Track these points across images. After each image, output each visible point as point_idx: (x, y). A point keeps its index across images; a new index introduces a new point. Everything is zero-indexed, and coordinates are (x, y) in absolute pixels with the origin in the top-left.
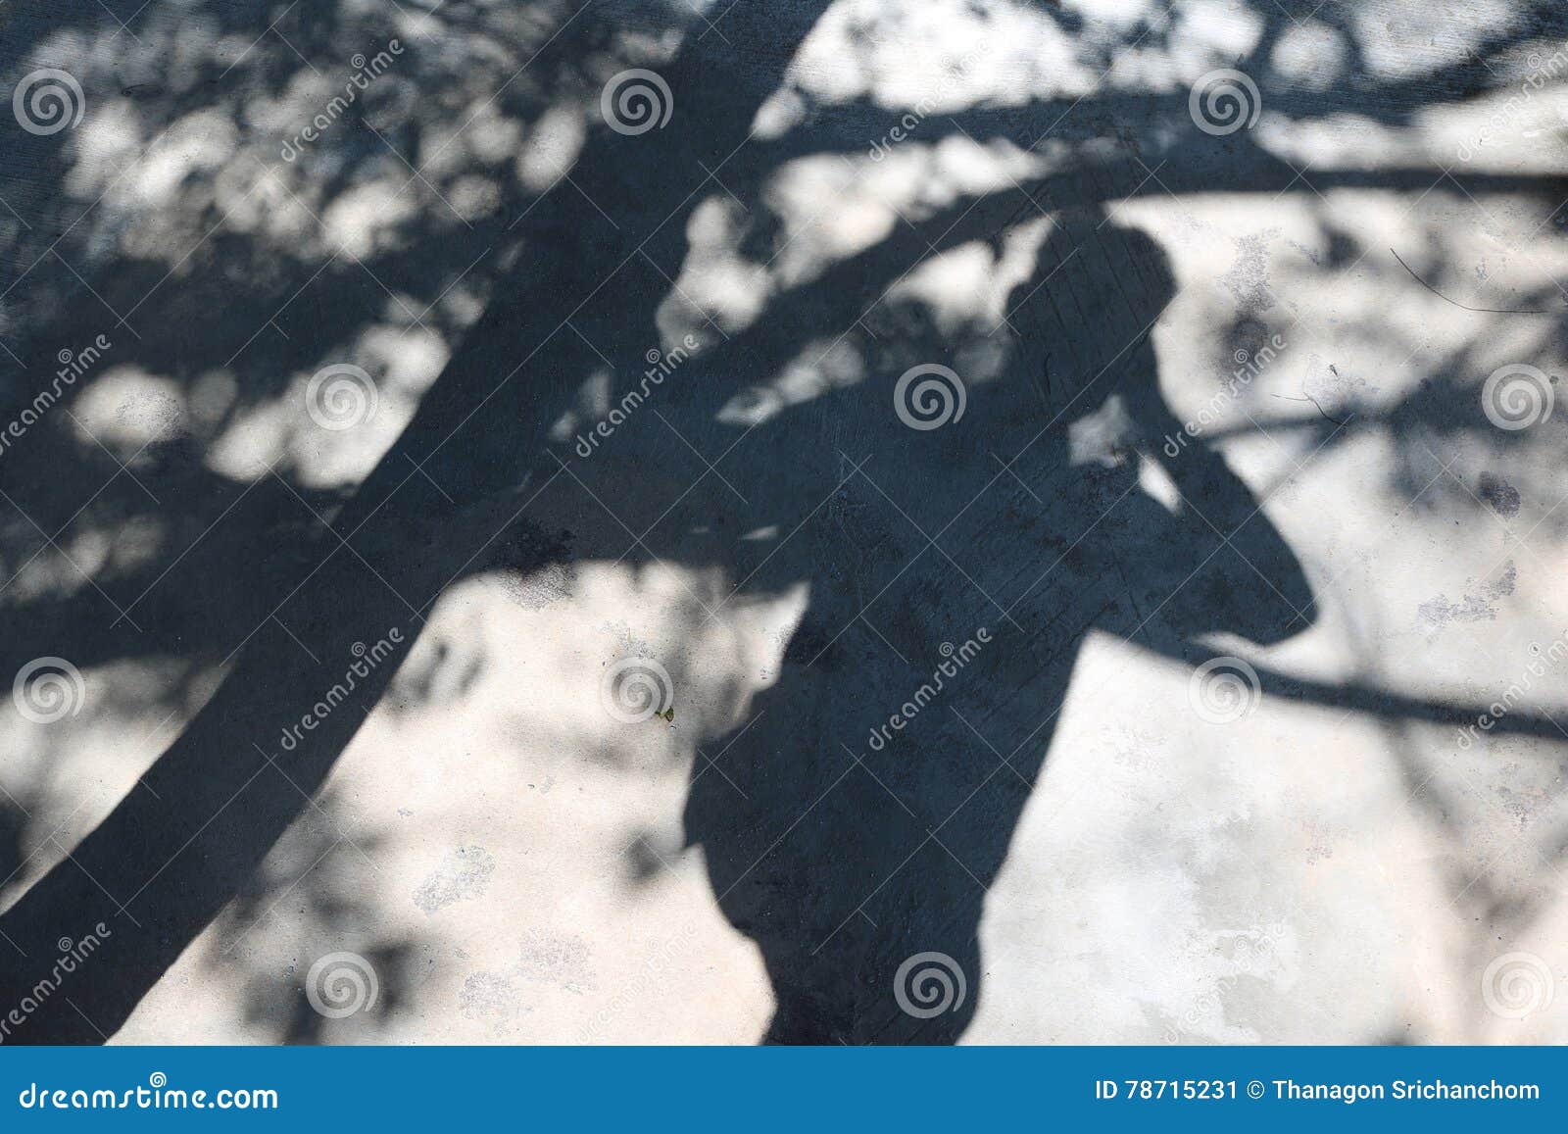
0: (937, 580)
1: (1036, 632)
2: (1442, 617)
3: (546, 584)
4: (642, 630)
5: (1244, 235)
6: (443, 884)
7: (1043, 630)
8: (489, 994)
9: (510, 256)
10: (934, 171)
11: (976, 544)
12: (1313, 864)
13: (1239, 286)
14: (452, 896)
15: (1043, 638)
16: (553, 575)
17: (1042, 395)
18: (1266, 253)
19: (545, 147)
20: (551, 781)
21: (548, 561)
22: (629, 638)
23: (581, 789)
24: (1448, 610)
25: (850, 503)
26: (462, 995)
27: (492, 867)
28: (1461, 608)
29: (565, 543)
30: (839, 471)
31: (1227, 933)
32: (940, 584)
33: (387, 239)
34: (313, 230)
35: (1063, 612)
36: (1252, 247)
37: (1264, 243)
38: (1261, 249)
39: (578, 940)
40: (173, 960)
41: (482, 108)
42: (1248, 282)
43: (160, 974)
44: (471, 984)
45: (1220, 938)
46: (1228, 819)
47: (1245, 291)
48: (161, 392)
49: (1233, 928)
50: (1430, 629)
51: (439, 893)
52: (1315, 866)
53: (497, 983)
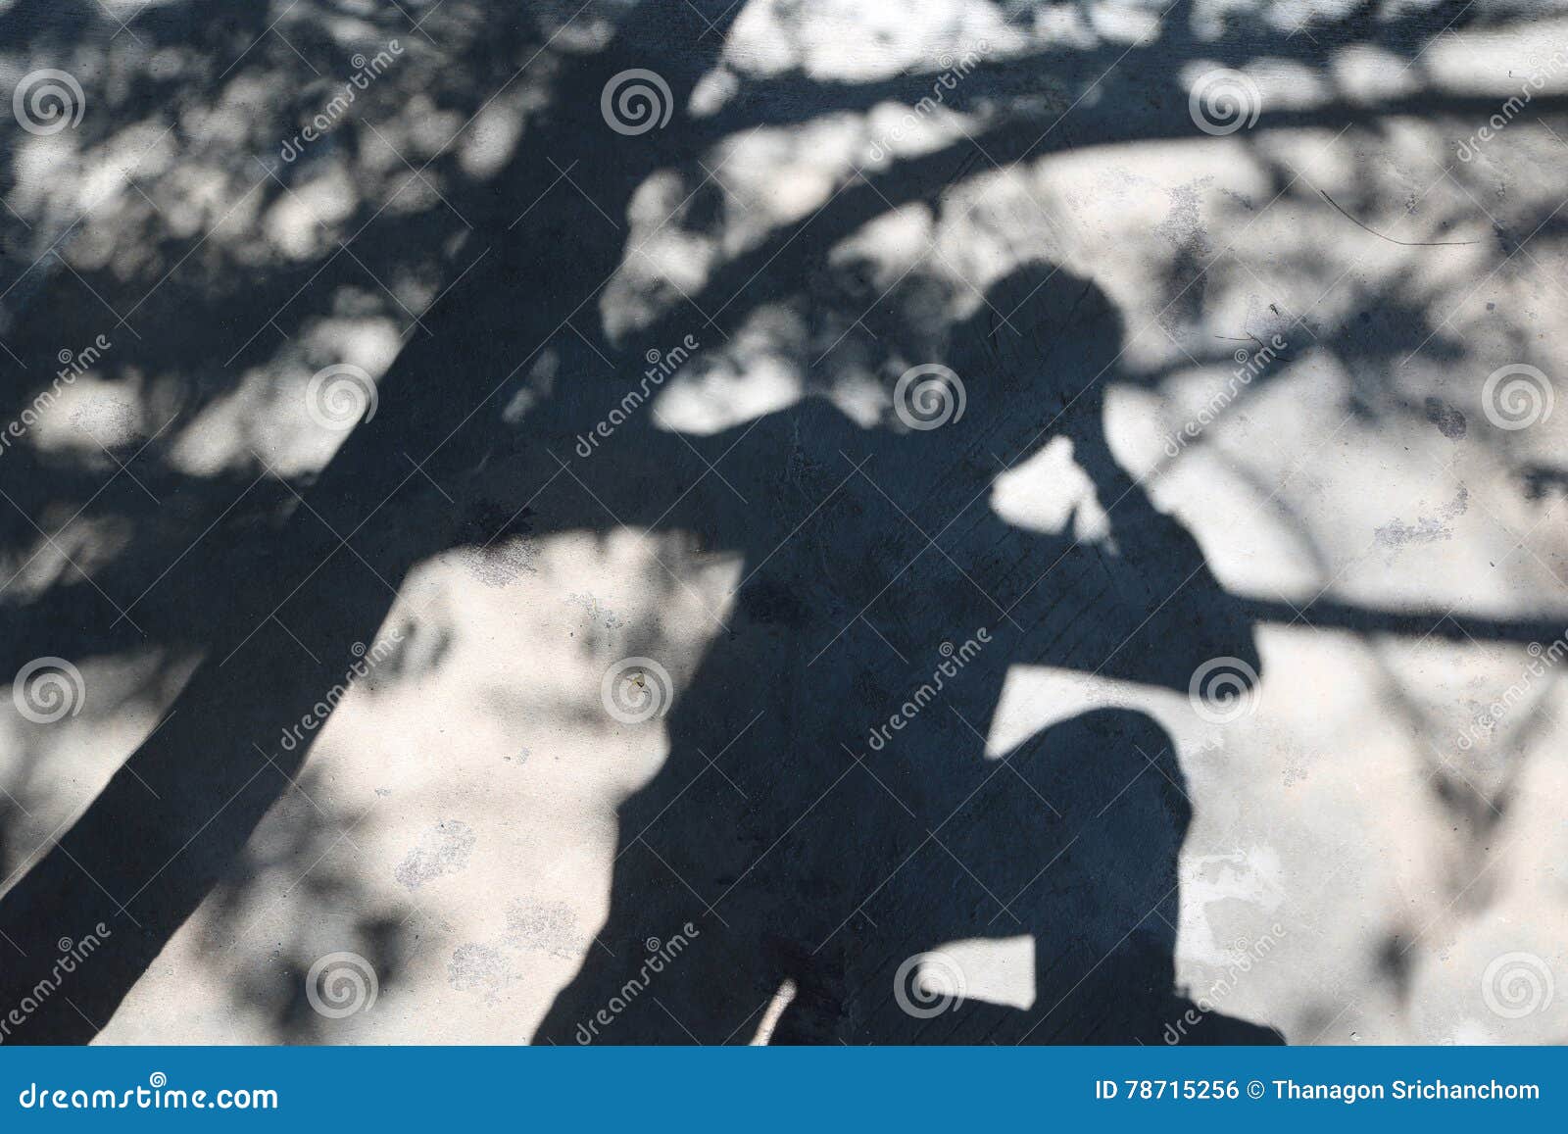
0: (898, 535)
1: (1001, 577)
2: (1398, 540)
3: (510, 561)
4: (608, 599)
5: (1177, 186)
6: (424, 860)
7: (1006, 576)
8: (478, 965)
9: (456, 244)
10: (867, 137)
11: (934, 497)
12: (1290, 786)
13: (1175, 235)
14: (435, 871)
15: (1007, 583)
16: (517, 550)
17: (990, 350)
18: (1200, 202)
19: (483, 140)
20: (527, 753)
21: (510, 539)
22: (595, 608)
23: (557, 758)
24: (1403, 533)
25: (807, 465)
26: (451, 967)
27: (474, 840)
28: (1416, 530)
29: (525, 520)
30: (793, 434)
31: (1212, 859)
32: (901, 537)
33: (331, 238)
34: (257, 232)
35: (1026, 557)
36: (1185, 195)
37: (1197, 192)
38: (1194, 199)
39: (563, 906)
40: (156, 952)
41: (419, 105)
42: (1184, 230)
43: (145, 966)
44: (459, 956)
45: (1203, 865)
46: (1202, 747)
47: (1182, 239)
48: (114, 397)
49: (1216, 852)
50: (1387, 551)
51: (421, 869)
52: (1291, 788)
53: (485, 954)
